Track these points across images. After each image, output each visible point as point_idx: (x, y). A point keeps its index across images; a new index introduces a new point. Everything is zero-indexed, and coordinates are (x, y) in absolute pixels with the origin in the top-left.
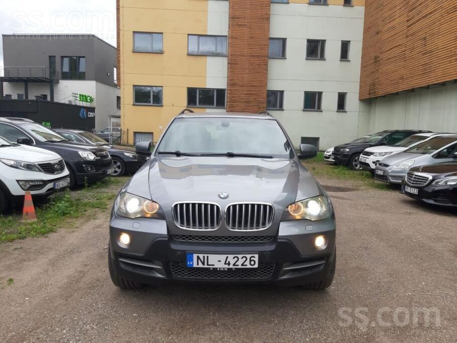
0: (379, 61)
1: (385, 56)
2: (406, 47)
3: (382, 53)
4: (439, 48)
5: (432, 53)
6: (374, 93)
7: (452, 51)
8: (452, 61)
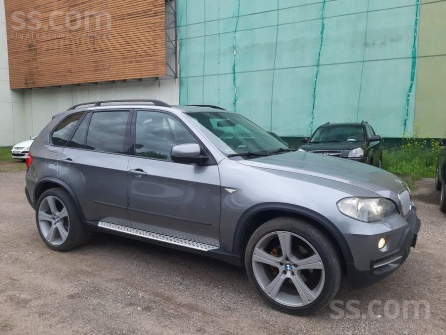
0: (35, 50)
1: (43, 46)
2: (70, 41)
3: (38, 42)
4: (111, 49)
5: (103, 52)
6: (34, 83)
7: (125, 54)
8: (126, 63)
